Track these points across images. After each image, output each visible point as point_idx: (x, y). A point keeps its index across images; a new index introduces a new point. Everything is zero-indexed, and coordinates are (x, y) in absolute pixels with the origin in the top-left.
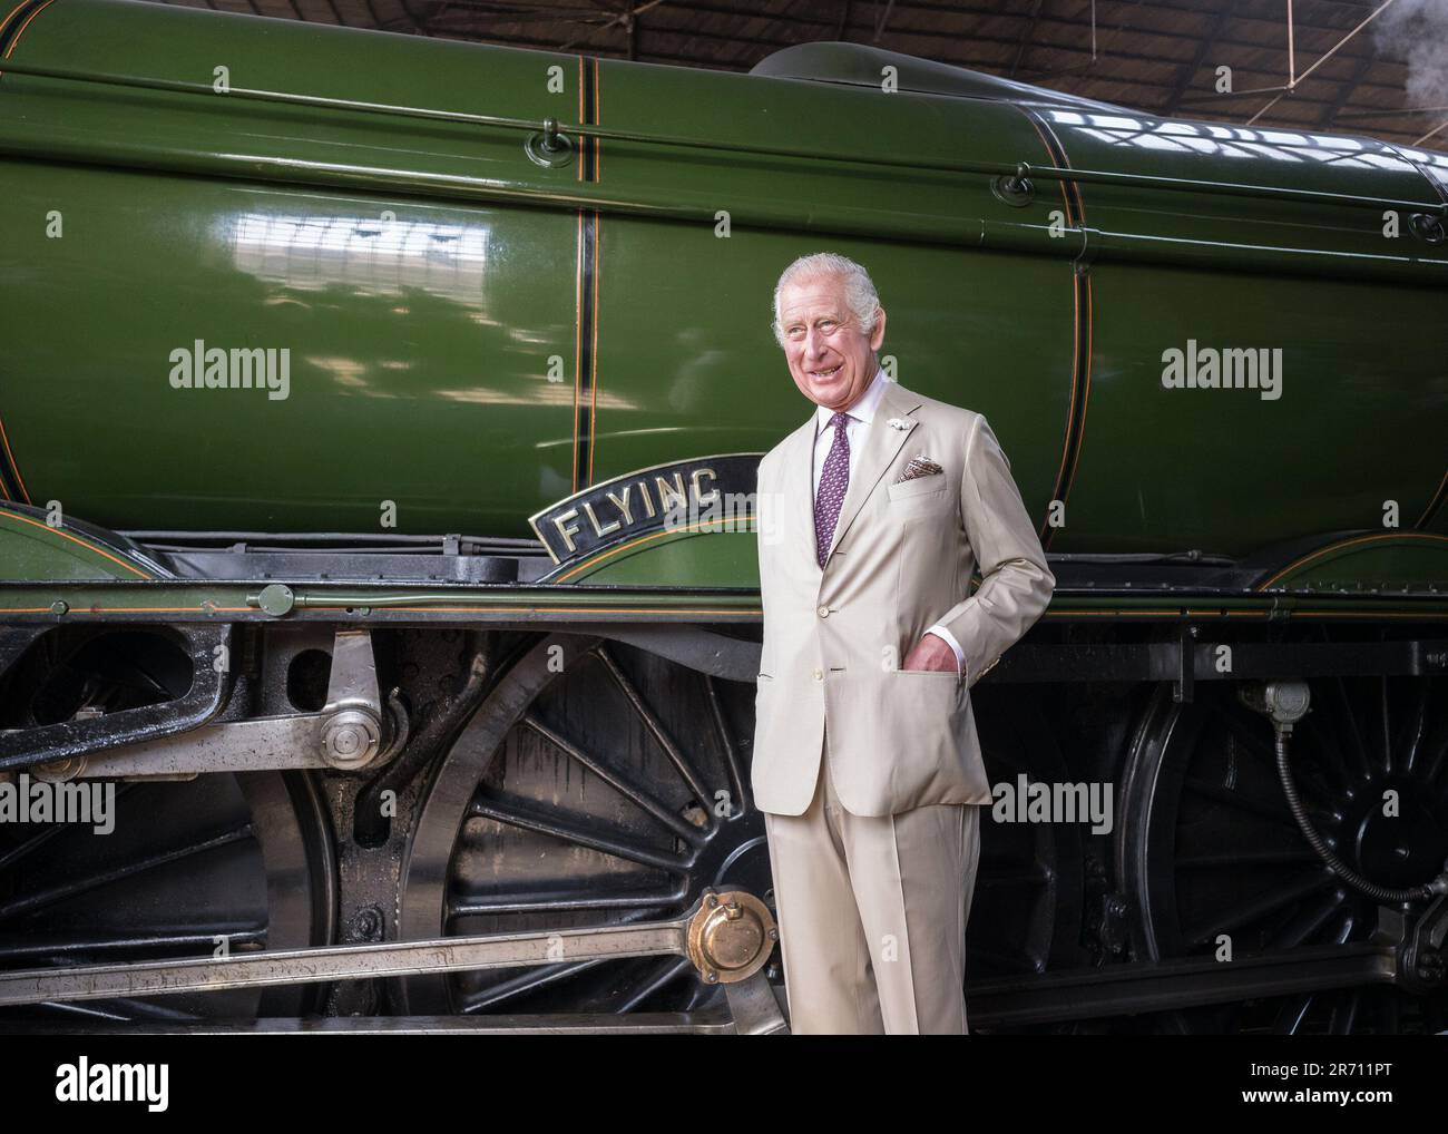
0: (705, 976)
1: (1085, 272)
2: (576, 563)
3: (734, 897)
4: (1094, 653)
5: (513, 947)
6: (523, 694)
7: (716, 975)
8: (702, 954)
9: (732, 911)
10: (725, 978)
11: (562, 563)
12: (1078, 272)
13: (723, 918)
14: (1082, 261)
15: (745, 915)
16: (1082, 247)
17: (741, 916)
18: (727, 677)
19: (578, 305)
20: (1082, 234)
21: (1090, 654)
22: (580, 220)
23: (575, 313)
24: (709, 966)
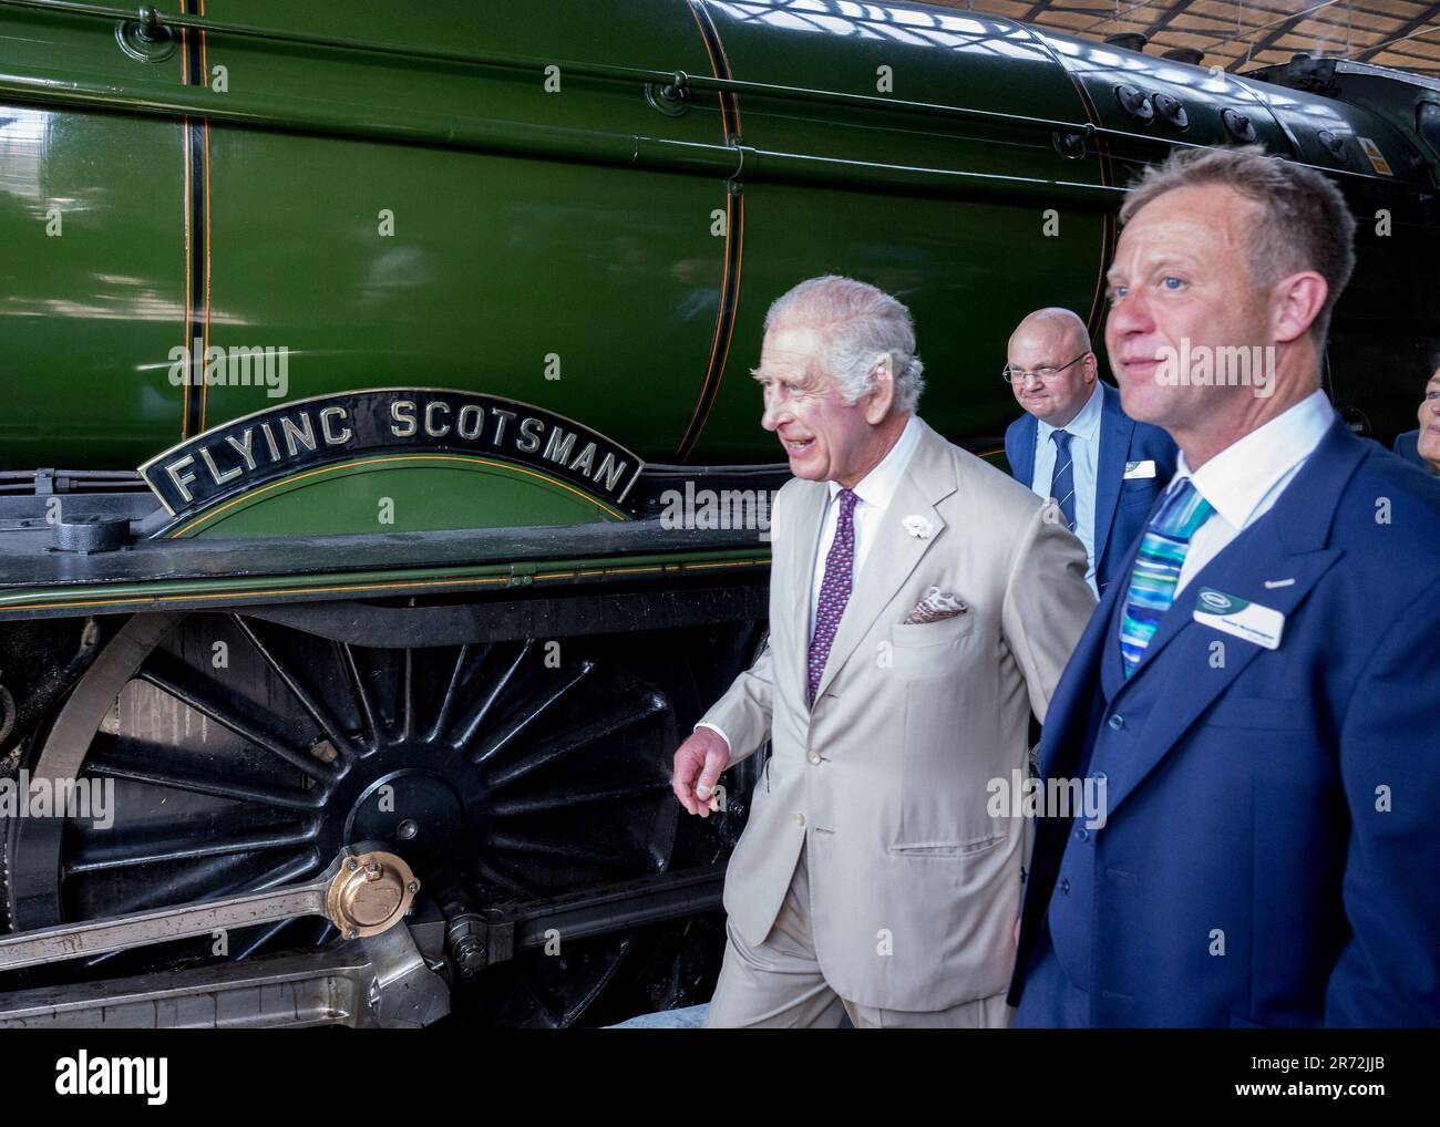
0: (346, 933)
1: (738, 191)
2: (194, 516)
3: (373, 858)
4: (729, 596)
5: (145, 926)
6: (138, 649)
7: (356, 932)
8: (341, 913)
9: (372, 873)
10: (365, 933)
11: (178, 514)
12: (731, 192)
13: (363, 879)
14: (736, 180)
15: (386, 874)
16: (737, 167)
17: (381, 876)
18: (364, 644)
19: (187, 228)
20: (738, 153)
21: (726, 597)
22: (186, 129)
23: (185, 238)
24: (349, 924)
